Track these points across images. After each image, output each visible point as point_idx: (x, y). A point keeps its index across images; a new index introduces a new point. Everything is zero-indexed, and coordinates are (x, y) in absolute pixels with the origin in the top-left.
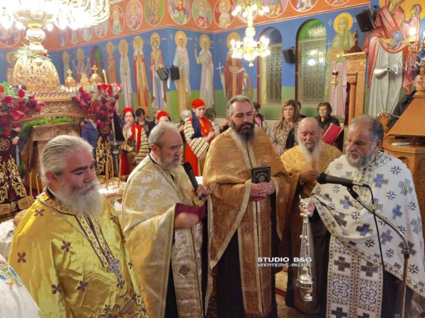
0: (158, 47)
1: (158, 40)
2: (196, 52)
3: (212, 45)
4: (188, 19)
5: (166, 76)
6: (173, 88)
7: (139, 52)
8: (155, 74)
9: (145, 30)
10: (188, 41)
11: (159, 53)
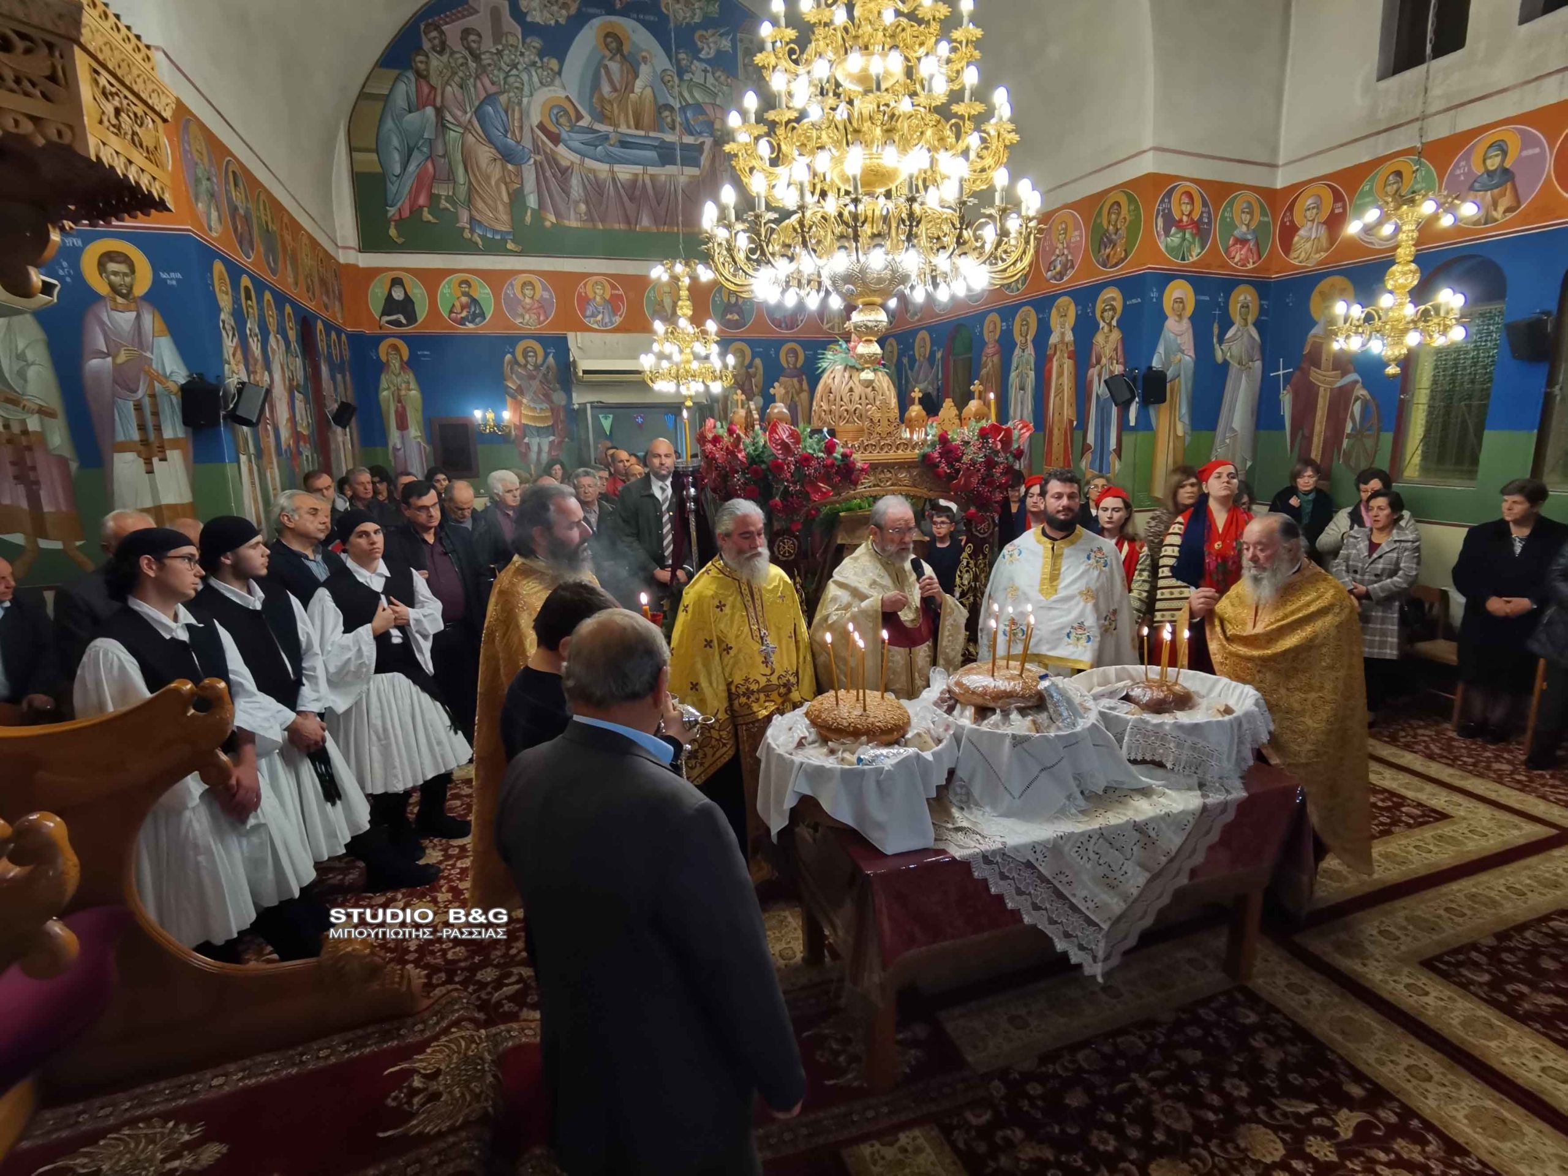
0: (1114, 323)
1: (1118, 305)
2: (1216, 331)
3: (1262, 311)
4: (1203, 248)
5: (1128, 396)
6: (1144, 423)
7: (1063, 334)
8: (1099, 389)
9: (1085, 282)
10: (1197, 302)
11: (1116, 335)
